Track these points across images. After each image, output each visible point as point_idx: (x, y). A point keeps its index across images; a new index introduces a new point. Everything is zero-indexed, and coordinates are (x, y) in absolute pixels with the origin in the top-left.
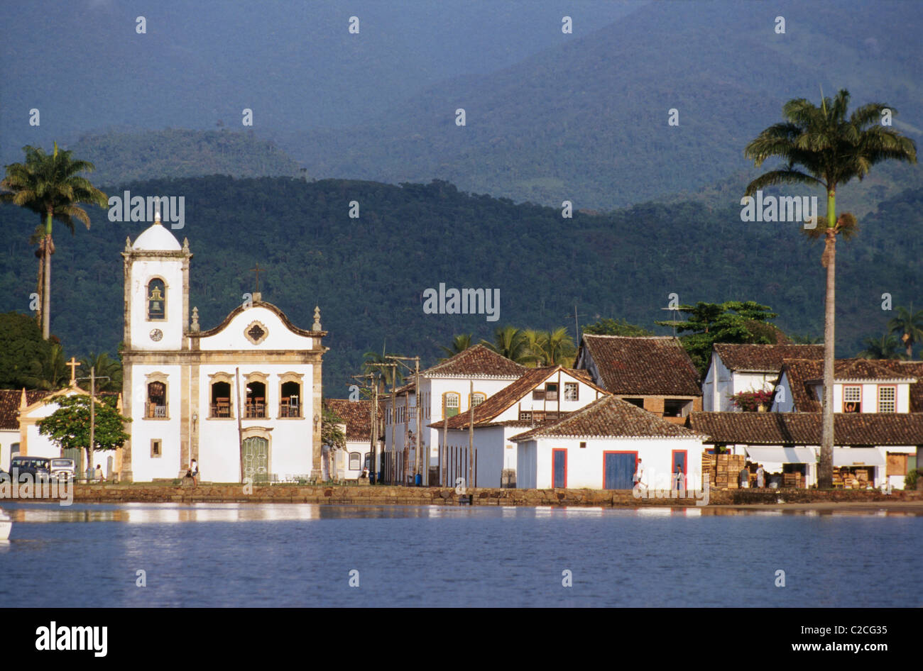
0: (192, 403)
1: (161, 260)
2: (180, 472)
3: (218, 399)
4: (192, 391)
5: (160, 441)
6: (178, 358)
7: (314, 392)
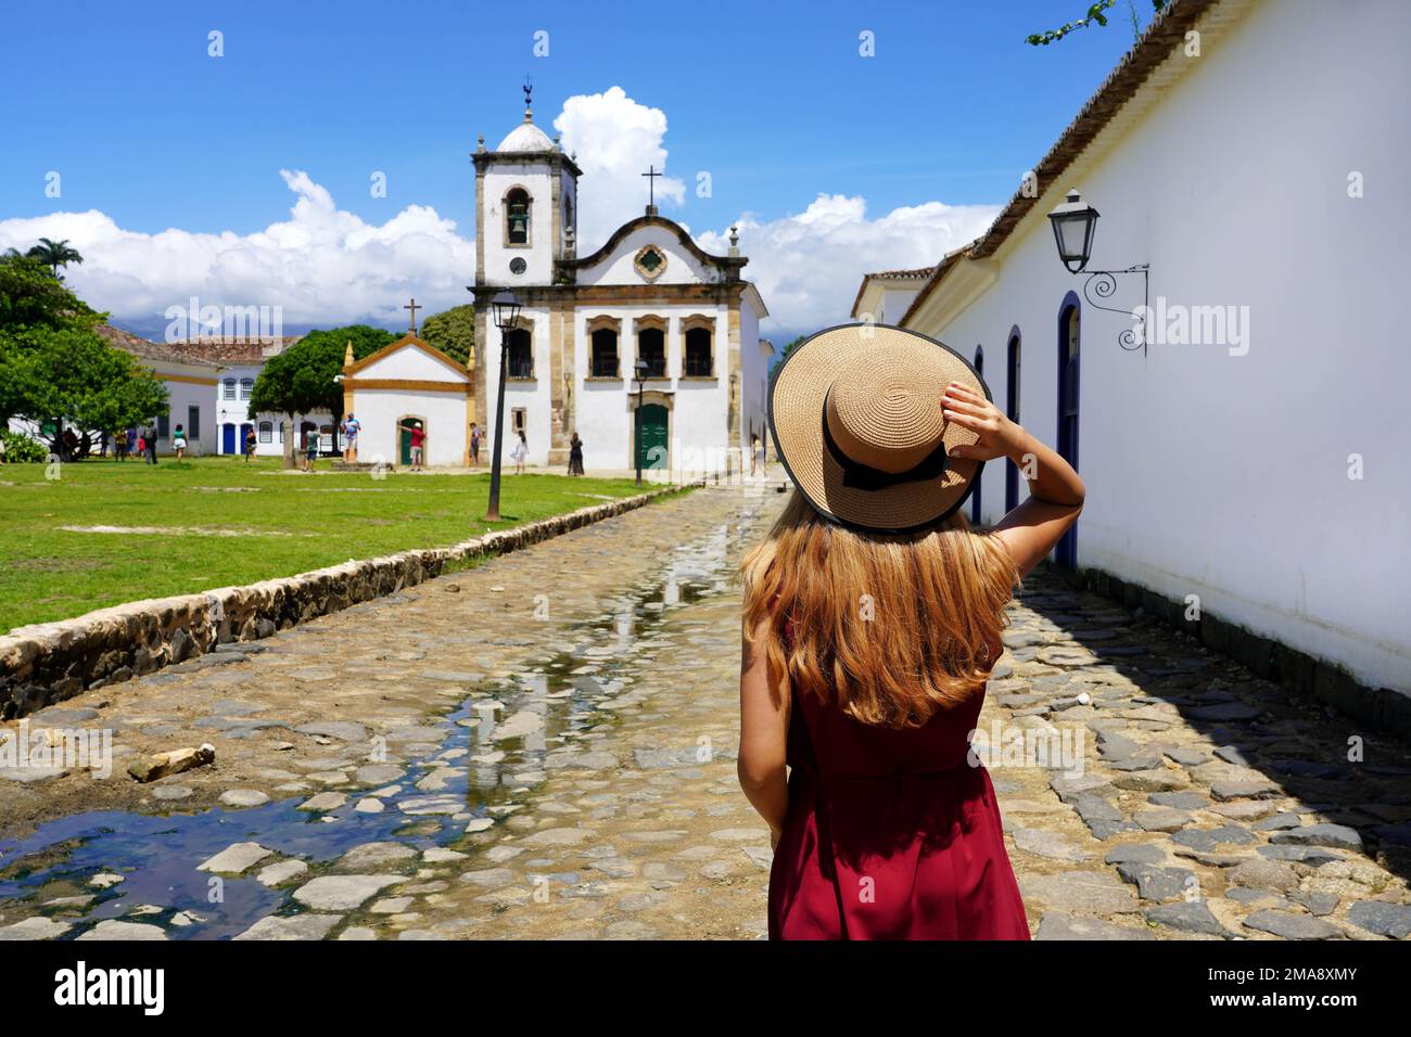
0: (565, 358)
1: (524, 165)
2: (550, 453)
3: (603, 354)
4: (566, 341)
5: (524, 409)
6: (546, 296)
7: (730, 342)
